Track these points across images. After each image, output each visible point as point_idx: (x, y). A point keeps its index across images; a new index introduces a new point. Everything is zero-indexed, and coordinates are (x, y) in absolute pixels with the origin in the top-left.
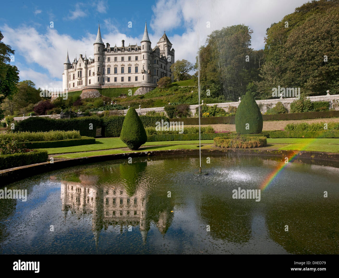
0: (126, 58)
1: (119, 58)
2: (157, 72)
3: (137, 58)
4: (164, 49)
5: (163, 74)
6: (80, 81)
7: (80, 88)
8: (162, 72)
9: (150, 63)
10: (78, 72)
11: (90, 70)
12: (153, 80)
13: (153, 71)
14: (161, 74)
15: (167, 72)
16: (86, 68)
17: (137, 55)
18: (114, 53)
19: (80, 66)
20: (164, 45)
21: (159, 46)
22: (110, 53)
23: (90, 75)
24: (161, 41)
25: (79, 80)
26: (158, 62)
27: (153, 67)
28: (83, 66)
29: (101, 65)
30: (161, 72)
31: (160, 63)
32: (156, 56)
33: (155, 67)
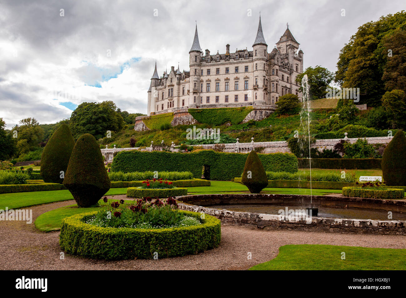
0: (232, 68)
1: (222, 69)
2: (277, 87)
3: (246, 68)
4: (287, 52)
5: (286, 90)
6: (171, 102)
7: (170, 111)
8: (284, 86)
9: (266, 75)
10: (169, 89)
11: (183, 86)
12: (270, 99)
13: (270, 85)
14: (281, 90)
15: (291, 86)
16: (179, 84)
17: (246, 64)
18: (216, 63)
19: (171, 81)
20: (287, 46)
21: (280, 48)
22: (210, 64)
23: (183, 94)
24: (282, 41)
25: (169, 100)
26: (277, 72)
27: (270, 80)
28: (175, 81)
29: (199, 81)
30: (282, 86)
31: (280, 73)
32: (275, 64)
33: (272, 80)
